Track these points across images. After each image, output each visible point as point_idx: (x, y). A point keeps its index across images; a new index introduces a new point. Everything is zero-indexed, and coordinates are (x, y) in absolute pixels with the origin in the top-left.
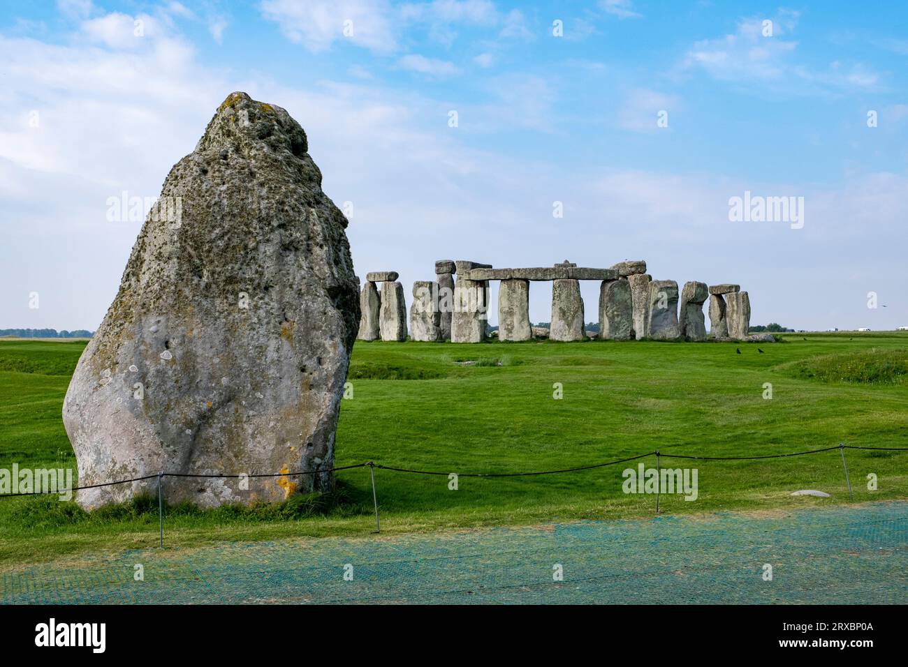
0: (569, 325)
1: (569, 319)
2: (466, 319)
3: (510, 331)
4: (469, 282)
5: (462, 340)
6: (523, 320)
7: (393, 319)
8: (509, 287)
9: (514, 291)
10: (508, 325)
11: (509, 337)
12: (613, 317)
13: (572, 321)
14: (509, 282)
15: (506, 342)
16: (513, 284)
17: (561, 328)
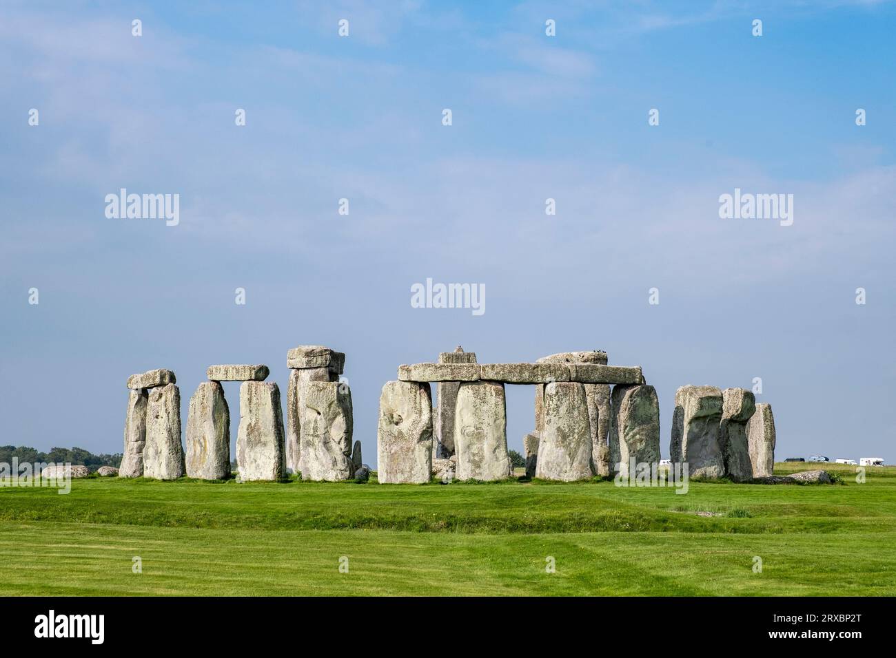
0: (572, 458)
1: (572, 446)
2: (402, 444)
3: (477, 465)
4: (408, 385)
5: (400, 479)
6: (498, 447)
7: (265, 444)
8: (476, 393)
9: (484, 400)
10: (474, 455)
11: (474, 475)
12: (635, 442)
13: (576, 450)
14: (476, 387)
15: (472, 482)
16: (482, 389)
17: (560, 460)
